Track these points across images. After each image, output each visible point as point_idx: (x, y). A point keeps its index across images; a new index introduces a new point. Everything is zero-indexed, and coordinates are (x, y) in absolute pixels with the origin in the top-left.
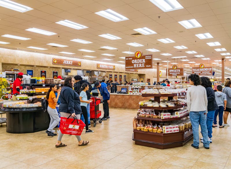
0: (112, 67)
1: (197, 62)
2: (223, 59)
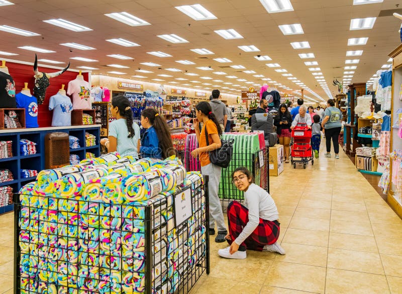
0: (204, 95)
1: (283, 92)
2: (302, 90)
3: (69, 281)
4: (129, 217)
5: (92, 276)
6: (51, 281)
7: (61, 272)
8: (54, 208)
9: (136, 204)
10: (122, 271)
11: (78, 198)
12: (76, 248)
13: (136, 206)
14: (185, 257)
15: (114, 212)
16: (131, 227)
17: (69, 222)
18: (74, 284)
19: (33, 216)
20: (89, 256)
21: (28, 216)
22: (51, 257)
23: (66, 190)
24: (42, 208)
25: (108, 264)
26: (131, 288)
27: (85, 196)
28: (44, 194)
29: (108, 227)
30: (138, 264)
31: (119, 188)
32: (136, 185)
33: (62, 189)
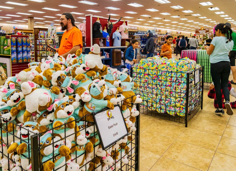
3: (153, 100)
4: (179, 77)
5: (162, 98)
6: (145, 100)
7: (149, 96)
8: (147, 73)
9: (183, 72)
10: (175, 97)
11: (157, 70)
12: (156, 88)
13: (183, 73)
14: (196, 98)
15: (173, 75)
16: (180, 81)
17: (153, 78)
18: (154, 101)
19: (138, 76)
20: (161, 91)
21: (136, 76)
22: (145, 91)
23: (152, 66)
24: (142, 73)
25: (170, 95)
26: (179, 104)
27: (159, 69)
28: (143, 68)
29: (170, 81)
30: (183, 95)
31: (175, 66)
32: (183, 65)
33: (151, 66)
